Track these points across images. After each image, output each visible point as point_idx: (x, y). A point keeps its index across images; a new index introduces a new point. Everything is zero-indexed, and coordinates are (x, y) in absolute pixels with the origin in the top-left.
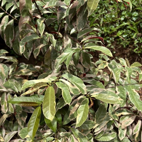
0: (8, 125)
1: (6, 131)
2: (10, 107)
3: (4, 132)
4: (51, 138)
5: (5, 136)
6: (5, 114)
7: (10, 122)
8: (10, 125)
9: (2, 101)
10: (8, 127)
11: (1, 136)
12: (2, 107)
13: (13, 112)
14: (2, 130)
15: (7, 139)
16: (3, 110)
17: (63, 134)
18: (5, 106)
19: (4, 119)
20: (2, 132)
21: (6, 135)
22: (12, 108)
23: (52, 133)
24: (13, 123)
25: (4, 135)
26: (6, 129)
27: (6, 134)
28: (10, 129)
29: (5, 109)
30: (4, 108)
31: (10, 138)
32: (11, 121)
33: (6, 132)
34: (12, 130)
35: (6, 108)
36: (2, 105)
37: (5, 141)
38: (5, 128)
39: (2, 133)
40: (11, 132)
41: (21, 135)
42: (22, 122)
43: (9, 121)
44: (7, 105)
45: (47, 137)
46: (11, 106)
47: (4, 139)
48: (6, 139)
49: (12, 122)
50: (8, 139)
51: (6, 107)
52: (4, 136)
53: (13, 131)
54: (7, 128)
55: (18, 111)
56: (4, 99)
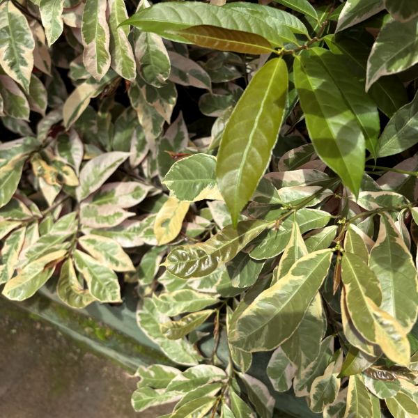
0: (93, 124)
1: (86, 146)
2: (118, 52)
3: (77, 149)
4: (318, 215)
5: (81, 168)
6: (84, 84)
7: (100, 114)
8: (98, 126)
9: (89, 23)
10: (91, 132)
11: (68, 165)
12: (87, 49)
13: (133, 76)
14: (69, 144)
15: (88, 179)
16: (92, 65)
17: (368, 197)
18: (100, 47)
19: (82, 103)
20: (72, 151)
21: (84, 161)
22: (127, 58)
23: (318, 188)
24: (113, 121)
25: (78, 162)
26: (84, 141)
27: (86, 157)
28: (101, 139)
29: (98, 61)
30: (93, 58)
31: (102, 175)
32: (103, 111)
33: (85, 152)
34: (108, 148)
35: (101, 58)
36: (88, 41)
37: (82, 183)
38: (82, 136)
39: (70, 155)
40: (104, 155)
41: (173, 184)
42: (156, 120)
43: (96, 109)
44: (107, 45)
45: (298, 209)
46: (123, 51)
47: (79, 178)
48: (86, 179)
49: (107, 115)
50: (93, 179)
51: (105, 51)
52: (77, 167)
53: (112, 150)
54: (89, 136)
55: (150, 73)
56: (95, 17)
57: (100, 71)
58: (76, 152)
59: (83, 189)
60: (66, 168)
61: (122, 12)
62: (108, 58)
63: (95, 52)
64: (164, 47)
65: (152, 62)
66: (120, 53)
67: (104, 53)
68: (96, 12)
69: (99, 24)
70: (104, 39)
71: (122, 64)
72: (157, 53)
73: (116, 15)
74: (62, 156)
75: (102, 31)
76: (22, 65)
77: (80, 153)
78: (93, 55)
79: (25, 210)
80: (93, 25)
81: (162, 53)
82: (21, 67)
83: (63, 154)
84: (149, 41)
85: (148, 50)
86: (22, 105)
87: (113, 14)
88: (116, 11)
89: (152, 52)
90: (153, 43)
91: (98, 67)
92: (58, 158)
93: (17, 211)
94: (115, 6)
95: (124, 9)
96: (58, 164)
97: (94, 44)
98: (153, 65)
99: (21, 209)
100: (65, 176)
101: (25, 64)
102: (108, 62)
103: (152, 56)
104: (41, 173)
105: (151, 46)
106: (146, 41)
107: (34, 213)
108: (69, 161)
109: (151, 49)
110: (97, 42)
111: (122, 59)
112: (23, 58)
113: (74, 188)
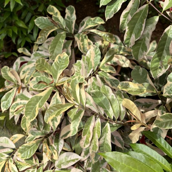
3: (61, 143)
12: (83, 138)
15: (62, 160)
16: (82, 143)
18: (87, 138)
20: (59, 143)
22: (96, 145)
25: (60, 150)
27: (64, 149)
29: (85, 143)
33: (64, 145)
36: (84, 135)
47: (58, 157)
52: (59, 152)
55: (102, 149)
56: (89, 127)
57: (84, 146)
58: (61, 145)
59: (59, 162)
60: (55, 151)
61: (99, 128)
62: (89, 143)
63: (85, 140)
64: (111, 144)
65: (104, 146)
66: (94, 142)
67: (88, 141)
68: (90, 125)
69: (89, 130)
70: (90, 136)
71: (93, 146)
72: (107, 145)
73: (96, 128)
74: (55, 145)
75: (90, 133)
76: (56, 121)
77: (62, 146)
78: (84, 140)
79: (34, 162)
80: (87, 130)
81: (109, 146)
82: (55, 122)
83: (56, 144)
84: (106, 139)
85: (104, 142)
86: (49, 127)
87: (96, 127)
88: (97, 126)
89: (105, 143)
90: (107, 140)
91: (84, 145)
92: (53, 145)
93: (31, 161)
94: (97, 125)
95: (100, 127)
96: (53, 147)
97: (86, 136)
98: (104, 148)
99: (33, 161)
100: (53, 154)
101: (57, 121)
102: (89, 145)
103: (105, 145)
104: (45, 150)
105: (106, 141)
106: (105, 139)
107: (37, 164)
108: (57, 148)
109: (105, 142)
110: (87, 136)
111: (94, 144)
112: (56, 119)
113: (55, 160)
